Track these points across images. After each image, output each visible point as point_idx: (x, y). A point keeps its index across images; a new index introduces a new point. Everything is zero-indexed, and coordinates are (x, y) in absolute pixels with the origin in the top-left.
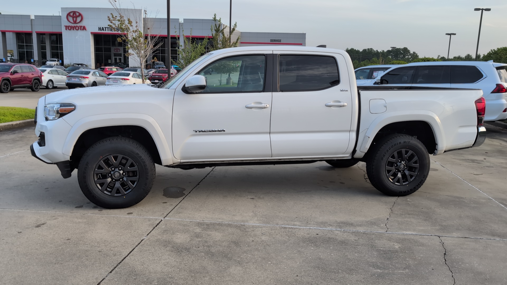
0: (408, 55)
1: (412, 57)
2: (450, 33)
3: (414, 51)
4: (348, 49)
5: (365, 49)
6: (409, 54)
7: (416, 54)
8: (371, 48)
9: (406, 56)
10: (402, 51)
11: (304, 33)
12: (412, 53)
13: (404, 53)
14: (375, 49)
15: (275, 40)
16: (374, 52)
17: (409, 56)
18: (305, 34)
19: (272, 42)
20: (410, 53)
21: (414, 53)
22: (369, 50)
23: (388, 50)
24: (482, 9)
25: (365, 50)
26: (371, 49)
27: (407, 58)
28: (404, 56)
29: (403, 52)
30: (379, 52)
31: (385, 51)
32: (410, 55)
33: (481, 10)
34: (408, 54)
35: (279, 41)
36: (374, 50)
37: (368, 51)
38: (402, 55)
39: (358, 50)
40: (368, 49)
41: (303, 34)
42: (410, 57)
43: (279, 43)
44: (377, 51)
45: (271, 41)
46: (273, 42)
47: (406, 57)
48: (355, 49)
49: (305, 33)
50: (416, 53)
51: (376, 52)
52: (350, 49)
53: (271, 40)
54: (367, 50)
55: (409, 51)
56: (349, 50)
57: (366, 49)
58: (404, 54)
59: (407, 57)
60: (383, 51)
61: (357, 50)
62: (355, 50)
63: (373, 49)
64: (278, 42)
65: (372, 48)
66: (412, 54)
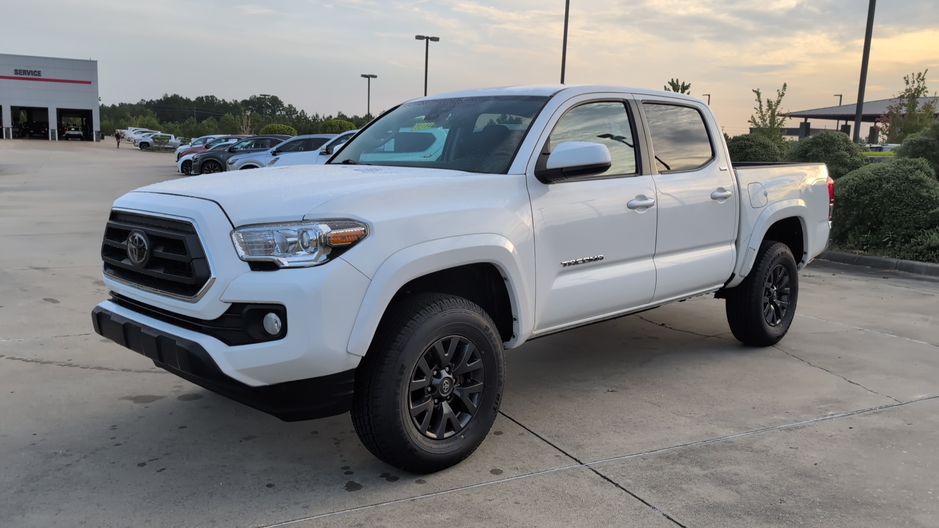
0: (280, 110)
1: (287, 113)
2: (367, 74)
3: (290, 104)
4: (166, 95)
5: (199, 97)
6: (281, 108)
7: (293, 108)
8: (212, 95)
9: (278, 111)
10: (268, 103)
11: (92, 59)
12: (287, 106)
13: (274, 105)
14: (220, 97)
15: (25, 72)
16: (219, 102)
17: (282, 111)
18: (96, 62)
19: (18, 76)
20: (283, 106)
21: (290, 106)
22: (209, 99)
23: (244, 99)
24: (427, 38)
25: (200, 99)
26: (212, 97)
27: (279, 115)
28: (274, 112)
29: (270, 105)
30: (227, 103)
31: (239, 101)
32: (284, 109)
33: (425, 40)
34: (279, 108)
35: (36, 73)
36: (218, 99)
37: (206, 100)
38: (269, 109)
39: (188, 98)
40: (207, 97)
41: (91, 61)
42: (284, 113)
43: (37, 77)
44: (223, 100)
45: (15, 73)
46: (20, 74)
47: (278, 113)
48: (180, 96)
49: (95, 60)
50: (294, 106)
51: (222, 103)
52: (172, 96)
53: (16, 70)
54: (204, 99)
55: (282, 102)
56: (170, 98)
57: (202, 98)
58: (274, 107)
59: (280, 113)
60: (236, 101)
61: (185, 98)
62: (182, 97)
63: (216, 97)
64: (34, 77)
65: (214, 95)
66: (286, 108)
